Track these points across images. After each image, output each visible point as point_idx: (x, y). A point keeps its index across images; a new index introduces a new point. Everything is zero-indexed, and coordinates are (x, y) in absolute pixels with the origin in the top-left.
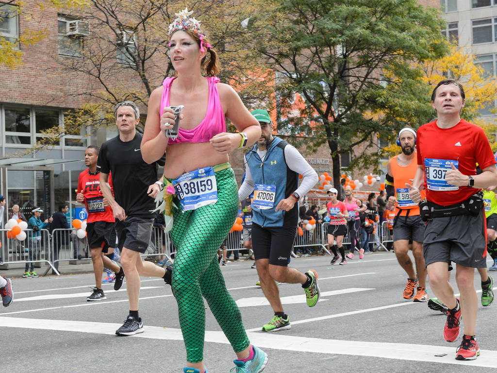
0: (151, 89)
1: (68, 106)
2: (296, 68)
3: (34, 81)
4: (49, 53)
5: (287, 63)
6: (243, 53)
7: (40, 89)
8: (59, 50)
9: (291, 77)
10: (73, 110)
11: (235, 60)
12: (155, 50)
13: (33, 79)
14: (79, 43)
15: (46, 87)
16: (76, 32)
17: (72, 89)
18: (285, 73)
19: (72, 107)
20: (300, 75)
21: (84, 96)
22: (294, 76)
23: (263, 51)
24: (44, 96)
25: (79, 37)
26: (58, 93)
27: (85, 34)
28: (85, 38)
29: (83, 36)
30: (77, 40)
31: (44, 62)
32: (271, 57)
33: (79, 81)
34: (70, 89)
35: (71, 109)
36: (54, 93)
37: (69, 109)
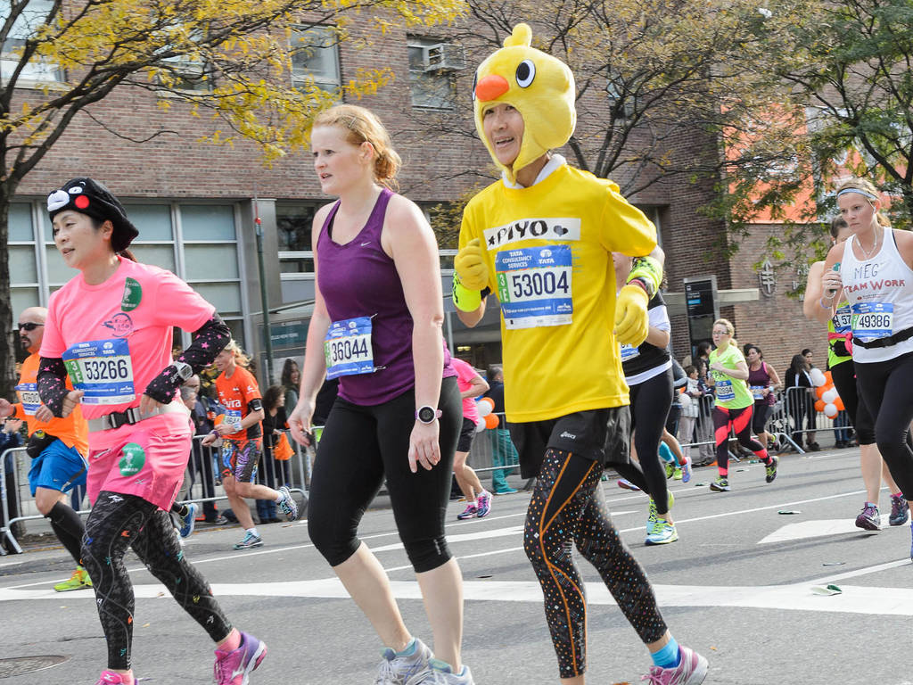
0: (585, 156)
1: (436, 197)
2: (845, 99)
4: (397, 106)
5: (828, 90)
6: (749, 78)
8: (413, 98)
9: (837, 116)
10: (446, 204)
11: (733, 92)
12: (587, 86)
14: (449, 84)
16: (443, 65)
17: (441, 167)
18: (824, 110)
19: (443, 198)
20: (854, 110)
21: (463, 178)
22: (843, 113)
23: (783, 73)
25: (448, 74)
26: (418, 176)
27: (457, 68)
28: (457, 74)
29: (455, 71)
30: (444, 79)
31: (389, 122)
32: (797, 81)
33: (452, 151)
34: (437, 167)
35: (441, 202)
36: (409, 177)
37: (437, 203)
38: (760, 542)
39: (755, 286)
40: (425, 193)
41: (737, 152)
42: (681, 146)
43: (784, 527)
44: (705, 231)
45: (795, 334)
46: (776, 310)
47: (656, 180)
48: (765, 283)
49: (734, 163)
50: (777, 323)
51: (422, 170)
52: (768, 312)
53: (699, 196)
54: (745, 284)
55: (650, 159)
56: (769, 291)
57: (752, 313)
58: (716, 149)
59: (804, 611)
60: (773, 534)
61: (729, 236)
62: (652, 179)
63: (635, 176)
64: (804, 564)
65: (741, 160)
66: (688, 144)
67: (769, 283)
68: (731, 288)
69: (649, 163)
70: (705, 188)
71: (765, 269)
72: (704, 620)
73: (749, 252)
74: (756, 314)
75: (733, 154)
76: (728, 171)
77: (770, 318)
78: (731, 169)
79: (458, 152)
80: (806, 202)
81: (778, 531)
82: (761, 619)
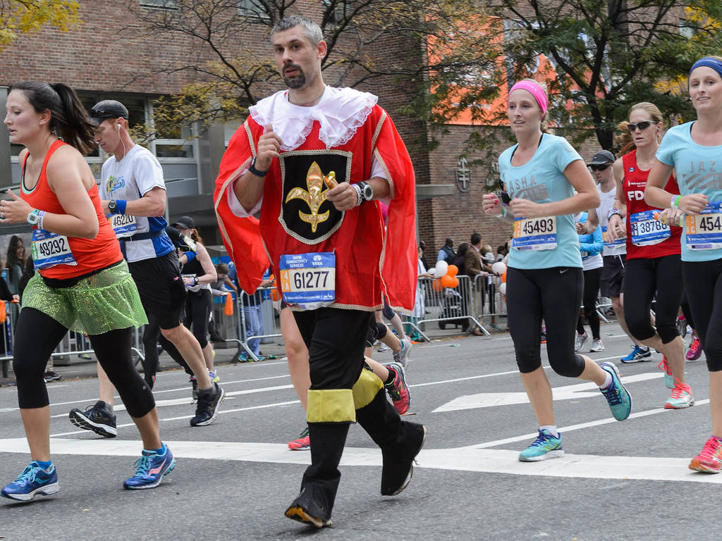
1: (160, 90)
2: (537, 13)
3: (101, 52)
4: (124, 4)
7: (111, 65)
9: (530, 28)
10: (167, 97)
13: (99, 49)
15: (122, 60)
17: (164, 63)
18: (520, 22)
19: (166, 92)
20: (546, 24)
21: (185, 72)
22: (535, 26)
24: (119, 75)
26: (142, 70)
31: (117, 18)
33: (176, 48)
34: (162, 62)
35: (163, 95)
36: (135, 70)
37: (161, 95)
38: (433, 412)
39: (450, 181)
40: (150, 86)
41: (438, 58)
42: (388, 51)
43: (457, 399)
44: (407, 129)
45: (487, 226)
46: (470, 204)
47: (361, 81)
48: (461, 179)
49: (433, 68)
50: (471, 216)
51: (147, 65)
52: (463, 206)
53: (403, 97)
54: (443, 179)
55: (356, 62)
56: (465, 186)
57: (448, 206)
58: (420, 54)
59: (463, 471)
60: (447, 405)
61: (429, 134)
62: (358, 80)
63: (342, 77)
64: (470, 431)
65: (439, 65)
66: (395, 49)
67: (464, 179)
68: (430, 183)
69: (356, 65)
70: (409, 90)
71: (461, 166)
72: (372, 478)
73: (447, 150)
74: (453, 207)
75: (434, 60)
76: (430, 74)
77: (465, 212)
78: (432, 73)
79: (179, 48)
80: (502, 105)
81: (452, 402)
82: (424, 477)
